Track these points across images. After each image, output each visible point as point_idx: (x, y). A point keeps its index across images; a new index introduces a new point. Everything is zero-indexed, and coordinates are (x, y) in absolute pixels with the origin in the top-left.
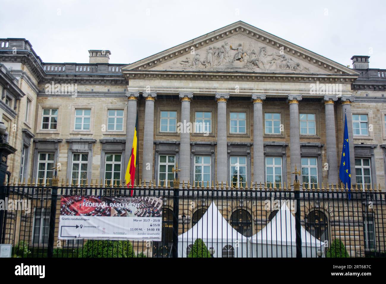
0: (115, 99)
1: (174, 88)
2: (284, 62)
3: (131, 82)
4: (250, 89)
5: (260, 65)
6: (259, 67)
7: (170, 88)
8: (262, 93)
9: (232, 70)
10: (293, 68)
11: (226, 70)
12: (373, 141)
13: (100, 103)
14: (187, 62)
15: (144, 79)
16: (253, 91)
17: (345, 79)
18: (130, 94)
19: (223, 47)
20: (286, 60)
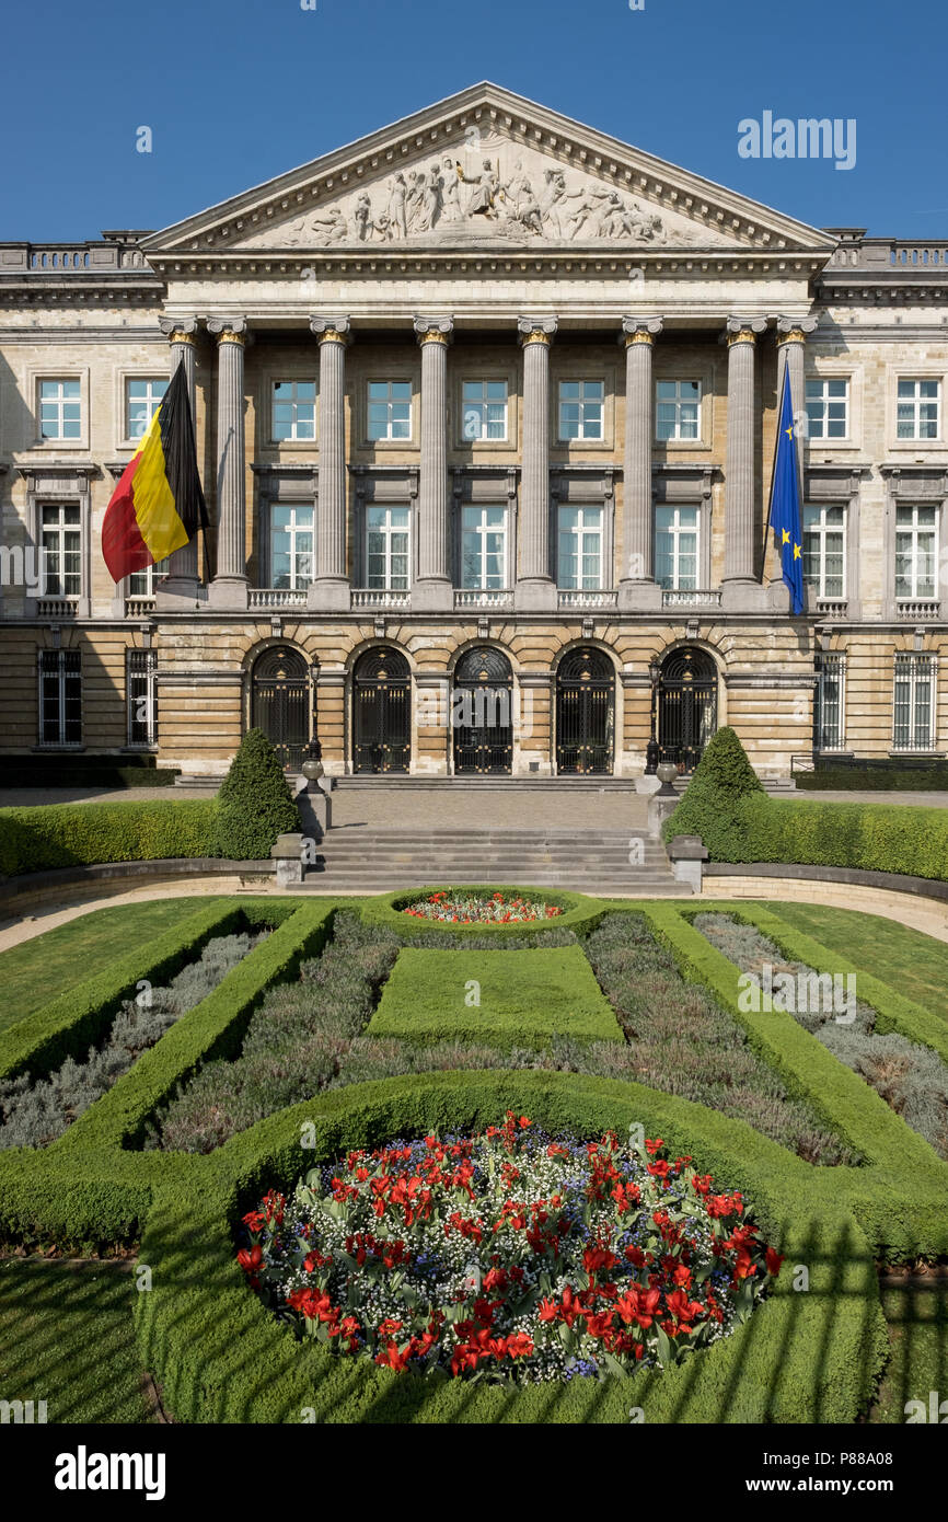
1: (295, 303)
2: (616, 216)
3: (176, 290)
4: (515, 304)
6: (540, 233)
7: (284, 303)
8: (549, 312)
9: (462, 244)
11: (444, 245)
12: (859, 455)
13: (103, 360)
14: (333, 223)
15: (209, 279)
16: (523, 308)
17: (791, 263)
18: (173, 325)
19: (436, 171)
20: (621, 209)
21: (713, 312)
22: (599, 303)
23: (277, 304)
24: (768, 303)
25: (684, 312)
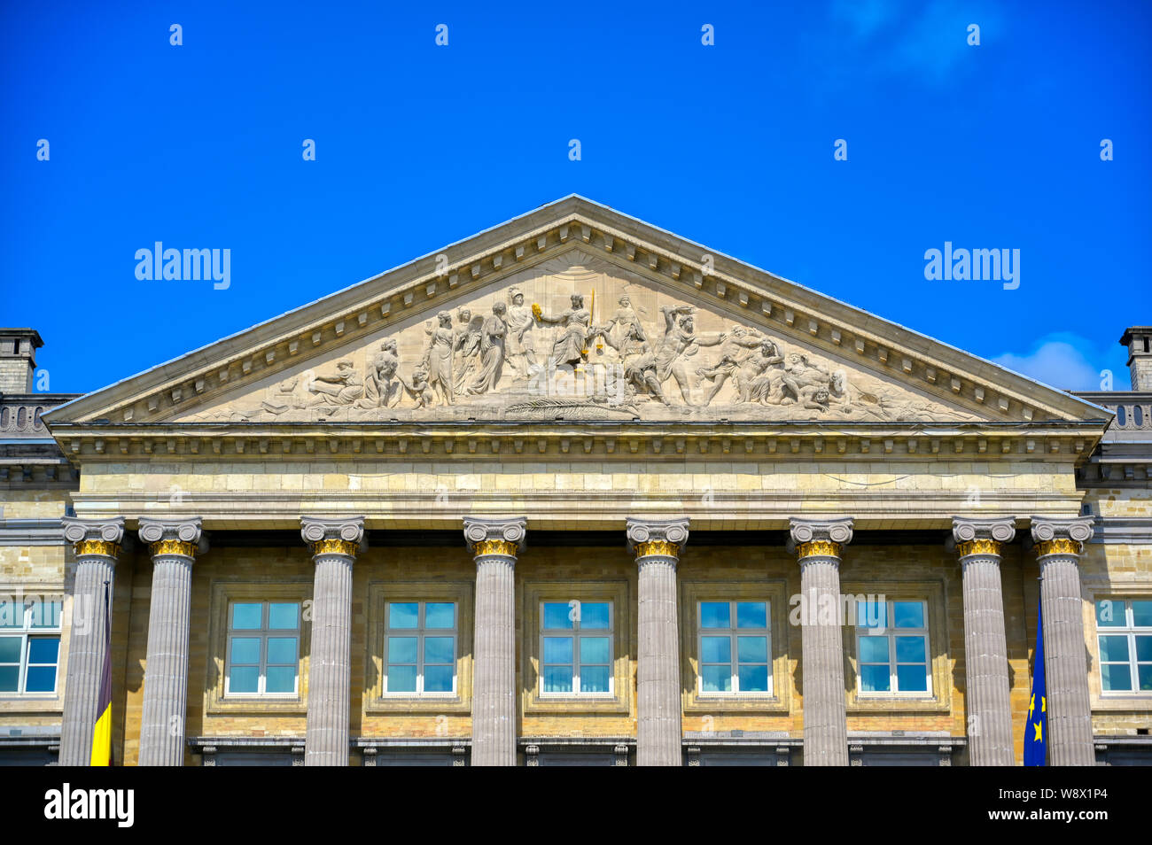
0: (24, 554)
1: (279, 499)
2: (772, 373)
3: (91, 478)
4: (619, 498)
5: (669, 389)
6: (659, 399)
7: (262, 499)
8: (675, 511)
9: (539, 415)
10: (809, 397)
11: (511, 416)
14: (341, 381)
15: (148, 461)
16: (634, 505)
17: (1045, 441)
18: (85, 529)
19: (499, 311)
20: (779, 364)
21: (932, 511)
22: (754, 498)
23: (250, 499)
24: (1014, 498)
25: (885, 511)
